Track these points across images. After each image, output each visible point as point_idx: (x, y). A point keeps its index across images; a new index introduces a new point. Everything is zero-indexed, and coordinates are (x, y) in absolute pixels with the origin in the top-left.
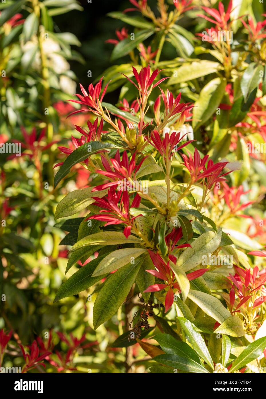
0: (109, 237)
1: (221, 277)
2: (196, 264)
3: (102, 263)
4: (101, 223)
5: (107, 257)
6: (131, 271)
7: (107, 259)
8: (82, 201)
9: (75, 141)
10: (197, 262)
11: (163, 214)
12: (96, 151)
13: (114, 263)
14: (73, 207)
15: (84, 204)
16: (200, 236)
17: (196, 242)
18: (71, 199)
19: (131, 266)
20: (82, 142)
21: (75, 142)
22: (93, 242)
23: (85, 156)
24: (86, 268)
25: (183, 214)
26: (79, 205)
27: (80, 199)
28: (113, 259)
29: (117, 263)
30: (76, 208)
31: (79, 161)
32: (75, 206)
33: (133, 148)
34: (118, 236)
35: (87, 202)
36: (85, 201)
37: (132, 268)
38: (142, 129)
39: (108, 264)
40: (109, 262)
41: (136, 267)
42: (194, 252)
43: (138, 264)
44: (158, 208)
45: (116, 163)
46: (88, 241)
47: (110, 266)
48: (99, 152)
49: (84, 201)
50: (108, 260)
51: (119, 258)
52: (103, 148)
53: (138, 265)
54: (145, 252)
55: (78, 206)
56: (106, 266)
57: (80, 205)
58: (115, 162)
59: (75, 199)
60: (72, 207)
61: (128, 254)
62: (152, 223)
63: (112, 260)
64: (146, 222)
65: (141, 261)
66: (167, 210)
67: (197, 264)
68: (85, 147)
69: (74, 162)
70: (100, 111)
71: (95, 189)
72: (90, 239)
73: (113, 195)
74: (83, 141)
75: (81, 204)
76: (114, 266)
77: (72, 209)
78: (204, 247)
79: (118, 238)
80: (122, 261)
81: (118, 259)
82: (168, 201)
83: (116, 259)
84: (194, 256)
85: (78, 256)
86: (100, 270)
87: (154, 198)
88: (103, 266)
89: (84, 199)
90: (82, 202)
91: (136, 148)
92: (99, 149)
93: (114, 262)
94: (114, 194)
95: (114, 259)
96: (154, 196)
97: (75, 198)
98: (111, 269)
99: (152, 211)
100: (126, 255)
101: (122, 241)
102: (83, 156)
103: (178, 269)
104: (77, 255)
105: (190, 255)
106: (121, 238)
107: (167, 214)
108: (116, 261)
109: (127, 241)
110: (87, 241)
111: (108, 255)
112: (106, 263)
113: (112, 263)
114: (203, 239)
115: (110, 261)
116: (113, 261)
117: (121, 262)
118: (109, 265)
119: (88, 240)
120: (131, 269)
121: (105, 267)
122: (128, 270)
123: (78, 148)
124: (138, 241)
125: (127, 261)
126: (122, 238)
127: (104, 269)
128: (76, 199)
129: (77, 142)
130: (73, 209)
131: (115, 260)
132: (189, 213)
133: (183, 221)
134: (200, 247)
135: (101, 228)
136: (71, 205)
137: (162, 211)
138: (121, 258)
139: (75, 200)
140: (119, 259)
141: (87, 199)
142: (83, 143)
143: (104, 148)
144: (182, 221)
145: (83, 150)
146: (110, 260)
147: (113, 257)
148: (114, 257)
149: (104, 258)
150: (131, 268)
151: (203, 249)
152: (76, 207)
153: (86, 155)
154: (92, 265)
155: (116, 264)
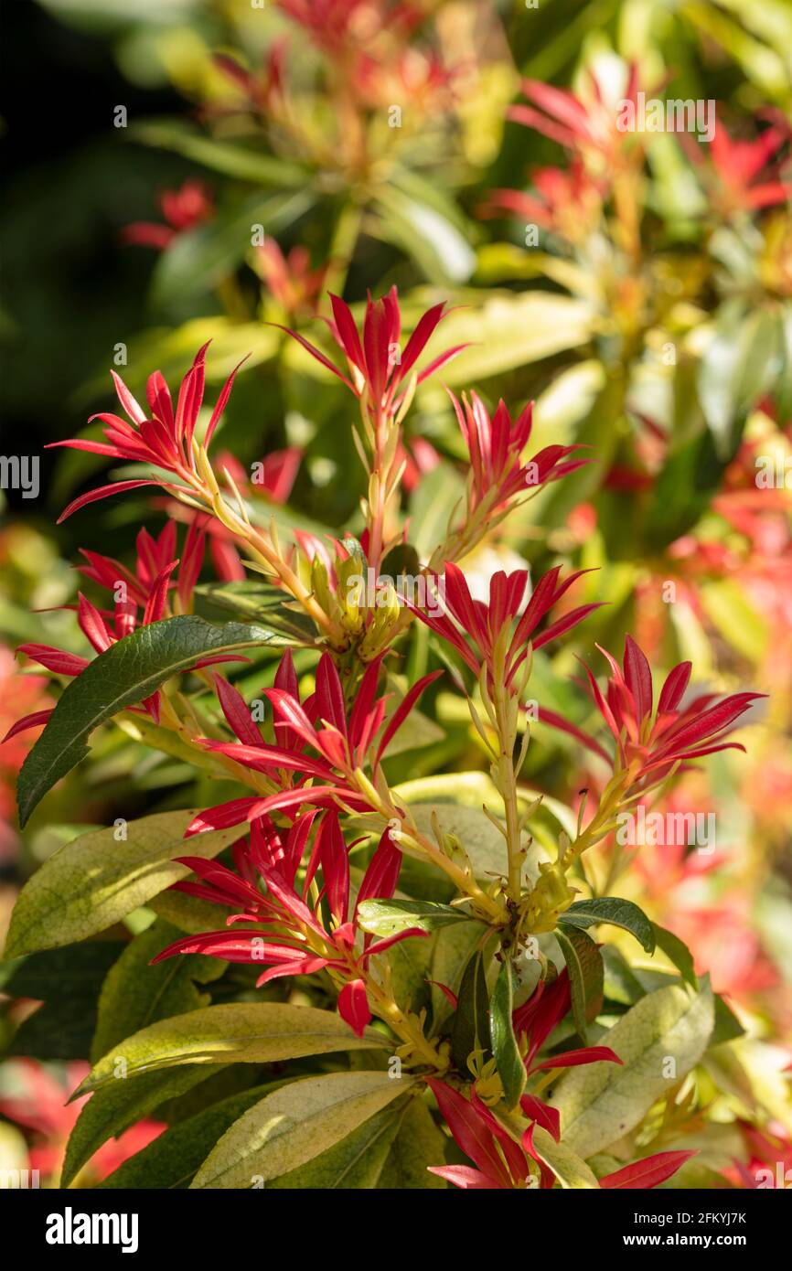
0: (249, 1026)
1: (702, 1172)
2: (618, 1127)
3: (229, 1140)
4: (200, 968)
5: (250, 1116)
6: (349, 1168)
7: (250, 1123)
8: (127, 874)
9: (93, 616)
10: (625, 1121)
11: (495, 921)
12: (190, 659)
13: (279, 1139)
14: (89, 903)
15: (134, 888)
16: (632, 1011)
17: (615, 1036)
18: (78, 867)
19: (349, 1150)
20: (125, 621)
21: (97, 623)
22: (180, 1052)
23: (144, 682)
24: (147, 1162)
25: (576, 919)
26: (115, 893)
27: (117, 867)
28: (276, 1121)
29: (292, 1141)
30: (102, 907)
31: (119, 703)
32: (96, 897)
33: (344, 643)
34: (288, 1022)
35: (150, 878)
36: (139, 878)
37: (353, 1156)
38: (379, 559)
39: (256, 1145)
40: (260, 1137)
41: (370, 1151)
42: (606, 1075)
43: (379, 1138)
44: (476, 898)
45: (294, 709)
46: (157, 1046)
47: (264, 1152)
48: (203, 661)
49: (135, 874)
50: (253, 1130)
51: (300, 1118)
52: (217, 647)
53: (376, 1142)
54: (411, 1087)
55: (110, 897)
56: (245, 1154)
57: (119, 894)
58: (290, 704)
59: (92, 868)
60: (81, 903)
61: (339, 1100)
62: (423, 959)
63: (273, 1128)
64: (401, 956)
65: (388, 1124)
66: (511, 907)
67: (622, 1127)
68: (139, 641)
69: (98, 711)
70: (204, 485)
71: (201, 823)
72: (166, 1041)
73: (269, 848)
74: (126, 616)
75: (122, 888)
76: (279, 1155)
77: (85, 912)
78: (647, 1056)
79: (288, 1031)
80: (315, 1129)
81: (295, 1123)
82: (511, 868)
83: (286, 1121)
84: (609, 1093)
85: (113, 1113)
86: (219, 1170)
87: (456, 856)
88: (233, 1152)
89: (134, 867)
90: (125, 880)
91: (357, 645)
92: (199, 651)
93: (281, 1135)
94: (271, 841)
95: (281, 1122)
96: (456, 848)
97: (95, 864)
98: (270, 1168)
99: (448, 912)
100: (330, 1103)
101: (310, 1044)
102: (135, 680)
103: (561, 1156)
104: (110, 1108)
105: (593, 1092)
106: (299, 1031)
107: (513, 923)
108: (288, 1132)
109: (329, 1042)
110: (152, 1048)
111: (255, 1107)
112: (246, 1143)
113: (273, 1138)
114: (644, 1022)
115: (264, 1133)
116: (278, 1133)
117: (312, 1136)
118: (259, 1150)
119: (157, 1041)
120: (347, 1163)
121: (242, 1159)
122: (336, 1166)
123: (112, 648)
124: (376, 1042)
125: (335, 1131)
126: (307, 1028)
127: (238, 1169)
128: (98, 867)
129: (102, 623)
130: (89, 912)
131: (285, 1125)
132: (601, 916)
133: (577, 949)
134: (633, 1057)
135: (202, 988)
136: (78, 896)
137: (491, 913)
138: (309, 1118)
139: (94, 873)
140: (302, 1123)
141: (149, 867)
142: (128, 626)
143: (222, 645)
144: (571, 951)
145: (133, 655)
146: (261, 1126)
147: (274, 1116)
148: (279, 1113)
149: (239, 1121)
150: (348, 1158)
151: (643, 1064)
152: (98, 901)
153: (146, 675)
154: (171, 1147)
155: (287, 1143)
